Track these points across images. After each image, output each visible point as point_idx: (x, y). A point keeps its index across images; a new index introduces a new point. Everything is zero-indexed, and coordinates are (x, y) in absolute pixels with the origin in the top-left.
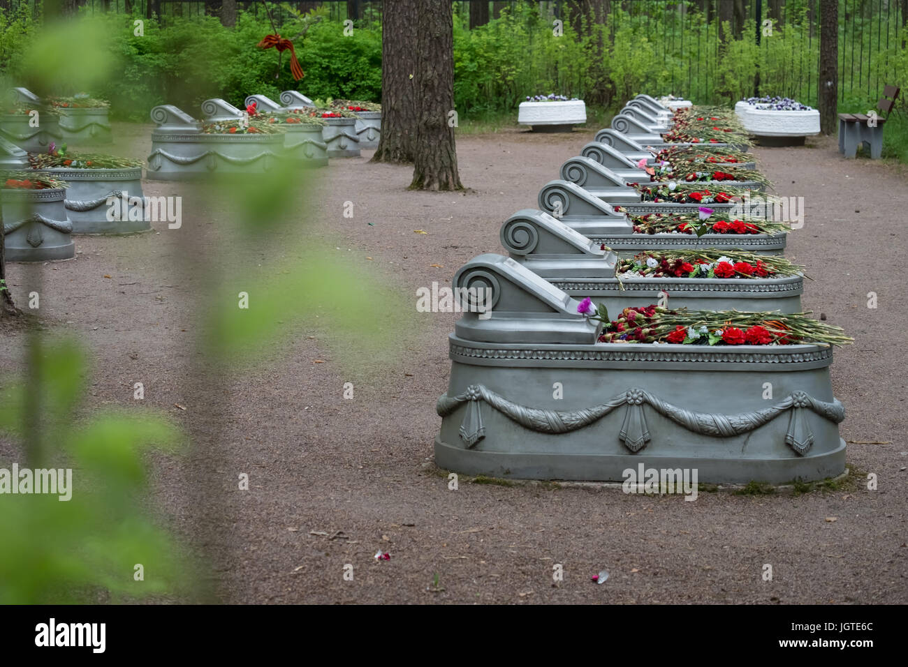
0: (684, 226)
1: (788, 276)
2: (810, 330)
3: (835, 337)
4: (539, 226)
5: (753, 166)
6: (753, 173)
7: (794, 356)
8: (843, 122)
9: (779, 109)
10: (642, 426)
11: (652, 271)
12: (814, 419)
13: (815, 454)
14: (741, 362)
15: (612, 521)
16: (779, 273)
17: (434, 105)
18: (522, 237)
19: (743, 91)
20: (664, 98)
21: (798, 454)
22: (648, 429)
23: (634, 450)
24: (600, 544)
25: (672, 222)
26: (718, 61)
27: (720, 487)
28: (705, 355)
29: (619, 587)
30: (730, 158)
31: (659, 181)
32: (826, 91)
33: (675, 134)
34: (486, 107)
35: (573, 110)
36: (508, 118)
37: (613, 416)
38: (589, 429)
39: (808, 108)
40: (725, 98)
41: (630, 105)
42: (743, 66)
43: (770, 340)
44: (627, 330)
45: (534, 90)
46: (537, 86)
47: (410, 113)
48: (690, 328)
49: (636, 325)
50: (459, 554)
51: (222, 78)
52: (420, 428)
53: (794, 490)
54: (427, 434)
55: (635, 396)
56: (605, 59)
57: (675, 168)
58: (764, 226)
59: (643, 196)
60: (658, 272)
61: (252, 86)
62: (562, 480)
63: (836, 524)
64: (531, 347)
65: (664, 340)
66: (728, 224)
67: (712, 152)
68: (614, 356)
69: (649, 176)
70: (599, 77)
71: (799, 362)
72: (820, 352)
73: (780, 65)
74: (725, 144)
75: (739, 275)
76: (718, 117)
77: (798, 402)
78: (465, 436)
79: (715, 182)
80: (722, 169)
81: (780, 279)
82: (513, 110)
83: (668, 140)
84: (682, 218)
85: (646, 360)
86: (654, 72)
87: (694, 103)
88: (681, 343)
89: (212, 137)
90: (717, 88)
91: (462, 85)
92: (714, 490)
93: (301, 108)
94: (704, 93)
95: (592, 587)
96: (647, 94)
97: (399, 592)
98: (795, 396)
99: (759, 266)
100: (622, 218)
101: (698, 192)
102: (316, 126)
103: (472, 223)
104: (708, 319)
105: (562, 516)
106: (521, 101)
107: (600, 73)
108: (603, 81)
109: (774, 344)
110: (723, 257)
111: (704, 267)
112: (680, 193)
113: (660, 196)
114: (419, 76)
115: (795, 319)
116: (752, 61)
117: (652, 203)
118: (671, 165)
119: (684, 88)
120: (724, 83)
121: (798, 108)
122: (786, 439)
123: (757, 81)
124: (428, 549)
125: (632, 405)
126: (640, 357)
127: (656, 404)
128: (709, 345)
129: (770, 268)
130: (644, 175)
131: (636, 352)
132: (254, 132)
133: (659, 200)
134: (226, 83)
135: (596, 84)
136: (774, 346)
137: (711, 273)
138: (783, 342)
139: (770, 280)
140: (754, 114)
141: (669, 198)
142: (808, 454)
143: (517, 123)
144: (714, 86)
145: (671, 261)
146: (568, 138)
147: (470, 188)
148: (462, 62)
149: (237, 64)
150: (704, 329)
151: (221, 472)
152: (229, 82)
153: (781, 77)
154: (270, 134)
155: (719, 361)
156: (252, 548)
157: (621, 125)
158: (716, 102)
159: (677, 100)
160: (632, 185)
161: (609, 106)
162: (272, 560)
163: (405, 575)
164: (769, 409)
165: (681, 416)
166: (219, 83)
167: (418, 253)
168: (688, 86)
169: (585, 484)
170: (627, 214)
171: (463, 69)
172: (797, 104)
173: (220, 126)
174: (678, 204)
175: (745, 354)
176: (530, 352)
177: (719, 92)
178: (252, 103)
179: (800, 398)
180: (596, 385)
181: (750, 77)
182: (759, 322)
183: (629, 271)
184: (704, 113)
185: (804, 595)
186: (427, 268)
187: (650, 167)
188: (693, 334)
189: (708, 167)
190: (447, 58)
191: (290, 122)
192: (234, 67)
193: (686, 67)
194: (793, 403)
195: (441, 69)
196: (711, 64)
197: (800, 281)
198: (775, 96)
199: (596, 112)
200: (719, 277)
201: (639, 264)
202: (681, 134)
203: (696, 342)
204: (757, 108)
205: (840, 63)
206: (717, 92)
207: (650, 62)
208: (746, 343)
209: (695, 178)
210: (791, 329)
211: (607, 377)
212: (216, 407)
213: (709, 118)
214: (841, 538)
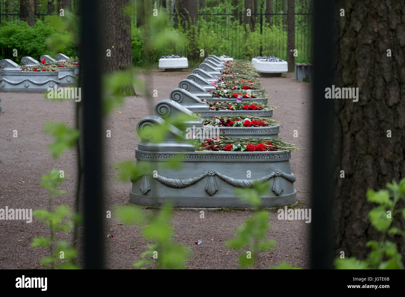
0: (230, 107)
1: (273, 126)
2: (281, 145)
3: (291, 148)
4: (171, 106)
5: (259, 84)
6: (259, 87)
7: (275, 155)
8: (297, 67)
9: (270, 61)
10: (215, 185)
11: (218, 124)
12: (284, 181)
13: (284, 195)
14: (254, 158)
15: (203, 222)
16: (269, 125)
17: (123, 59)
18: (163, 110)
19: (255, 54)
20: (221, 57)
21: (277, 195)
22: (217, 185)
23: (211, 194)
24: (198, 231)
25: (226, 105)
26: (244, 41)
27: (246, 209)
28: (239, 156)
29: (206, 245)
30: (250, 81)
31: (220, 90)
32: (290, 54)
33: (226, 71)
34: (145, 61)
35: (183, 62)
36: (154, 65)
37: (202, 181)
38: (193, 186)
39: (283, 61)
40: (247, 57)
41: (207, 59)
42: (255, 43)
43: (265, 149)
44: (208, 146)
45: (165, 53)
46: (167, 52)
47: (112, 62)
48: (234, 145)
49: (211, 144)
50: (141, 235)
51: (29, 48)
52: (123, 189)
53: (276, 209)
54: (126, 191)
55: (212, 172)
56: (196, 40)
57: (227, 84)
58: (264, 107)
59: (213, 96)
60: (220, 125)
61: (42, 52)
62: (182, 207)
63: (292, 222)
64: (169, 153)
65: (223, 150)
66: (249, 106)
67: (242, 78)
68: (203, 156)
69: (216, 88)
70: (193, 48)
71: (277, 158)
72: (285, 154)
73: (271, 42)
74: (247, 75)
75: (253, 125)
76: (244, 64)
77: (277, 174)
78: (142, 189)
79: (243, 90)
80: (246, 85)
81: (270, 127)
82: (157, 62)
83: (224, 74)
84: (230, 104)
85: (216, 158)
86: (217, 46)
87: (234, 59)
88: (230, 151)
89: (27, 73)
90: (244, 52)
91: (134, 51)
92: (244, 210)
93: (65, 61)
94: (239, 55)
95: (196, 246)
96: (214, 54)
97: (118, 249)
98: (276, 172)
99: (261, 122)
100: (205, 104)
101: (236, 94)
102: (72, 68)
103: (141, 108)
104: (241, 141)
105: (182, 221)
106: (160, 58)
107: (194, 46)
108: (195, 50)
109: (267, 151)
110: (247, 118)
111: (239, 122)
112: (228, 94)
113: (220, 96)
114: (117, 46)
115: (276, 141)
116: (259, 41)
117: (217, 98)
118: (225, 83)
119: (230, 52)
120: (247, 51)
121: (278, 61)
122: (272, 189)
123: (261, 50)
124: (129, 233)
125: (210, 176)
126: (213, 156)
127: (220, 175)
128: (241, 151)
129: (266, 123)
130: (213, 87)
131: (212, 155)
132: (45, 71)
133: (220, 97)
134: (31, 50)
135: (192, 51)
136: (267, 152)
137: (242, 125)
138: (271, 150)
139: (266, 127)
140: (260, 64)
141: (224, 96)
142: (281, 195)
143: (158, 68)
144: (243, 52)
145: (225, 120)
146: (180, 74)
147: (139, 95)
148: (134, 41)
149: (36, 42)
150: (239, 145)
151: (41, 206)
152: (32, 50)
153: (271, 48)
154: (52, 72)
155: (245, 158)
156: (57, 234)
157: (204, 67)
158: (244, 58)
159: (227, 57)
160: (209, 91)
161: (198, 60)
162: (66, 238)
163: (120, 243)
164: (265, 177)
165: (230, 180)
166: (27, 51)
167: (118, 120)
168: (232, 52)
169: (191, 208)
170: (207, 102)
171: (134, 45)
172: (278, 59)
173: (30, 68)
174: (228, 99)
175: (255, 155)
176: (169, 155)
177: (245, 55)
178: (43, 59)
179: (278, 172)
180: (196, 168)
181: (258, 48)
182: (261, 142)
183: (208, 124)
184: (238, 63)
185: (279, 247)
186: (122, 126)
187: (216, 84)
188: (235, 147)
189: (240, 84)
190: (129, 39)
191: (61, 66)
192: (34, 44)
193: (230, 44)
194: (275, 174)
195: (126, 44)
196: (241, 43)
197: (278, 128)
198: (268, 56)
199: (192, 63)
200: (245, 126)
201: (212, 121)
202: (229, 71)
203: (236, 150)
204: (261, 61)
205: (296, 42)
206: (244, 54)
207: (215, 41)
208: (256, 151)
209: (235, 89)
210: (274, 145)
211: (200, 165)
212: (37, 181)
213: (241, 65)
214: (294, 227)
